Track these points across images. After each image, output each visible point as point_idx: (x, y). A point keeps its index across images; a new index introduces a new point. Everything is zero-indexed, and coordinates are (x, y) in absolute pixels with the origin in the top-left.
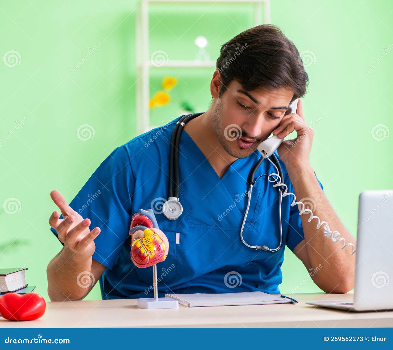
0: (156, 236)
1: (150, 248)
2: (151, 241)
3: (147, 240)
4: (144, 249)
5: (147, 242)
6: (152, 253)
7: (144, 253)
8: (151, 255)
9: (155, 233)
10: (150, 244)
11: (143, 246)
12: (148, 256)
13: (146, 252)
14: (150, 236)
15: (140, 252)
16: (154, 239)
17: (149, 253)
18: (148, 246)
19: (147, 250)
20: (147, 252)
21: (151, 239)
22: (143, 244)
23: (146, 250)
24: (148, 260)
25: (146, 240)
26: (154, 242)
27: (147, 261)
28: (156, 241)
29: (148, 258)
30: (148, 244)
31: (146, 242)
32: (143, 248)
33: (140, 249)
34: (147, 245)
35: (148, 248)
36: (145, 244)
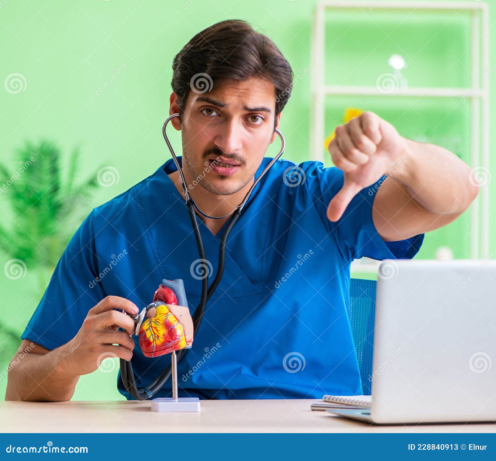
0: (169, 316)
1: (158, 331)
2: (161, 322)
3: (157, 320)
4: (150, 332)
5: (157, 323)
6: (159, 338)
7: (150, 337)
8: (158, 340)
9: (170, 311)
10: (160, 326)
11: (150, 329)
12: (155, 342)
13: (152, 336)
14: (162, 315)
15: (145, 336)
16: (166, 319)
17: (156, 338)
18: (155, 329)
19: (155, 334)
20: (154, 336)
21: (162, 318)
22: (151, 326)
23: (153, 334)
24: (155, 348)
25: (155, 320)
26: (165, 323)
27: (153, 348)
28: (168, 322)
29: (154, 345)
30: (157, 326)
31: (155, 322)
32: (149, 330)
33: (146, 333)
34: (155, 327)
35: (156, 332)
36: (153, 325)
